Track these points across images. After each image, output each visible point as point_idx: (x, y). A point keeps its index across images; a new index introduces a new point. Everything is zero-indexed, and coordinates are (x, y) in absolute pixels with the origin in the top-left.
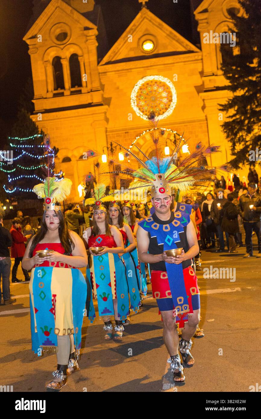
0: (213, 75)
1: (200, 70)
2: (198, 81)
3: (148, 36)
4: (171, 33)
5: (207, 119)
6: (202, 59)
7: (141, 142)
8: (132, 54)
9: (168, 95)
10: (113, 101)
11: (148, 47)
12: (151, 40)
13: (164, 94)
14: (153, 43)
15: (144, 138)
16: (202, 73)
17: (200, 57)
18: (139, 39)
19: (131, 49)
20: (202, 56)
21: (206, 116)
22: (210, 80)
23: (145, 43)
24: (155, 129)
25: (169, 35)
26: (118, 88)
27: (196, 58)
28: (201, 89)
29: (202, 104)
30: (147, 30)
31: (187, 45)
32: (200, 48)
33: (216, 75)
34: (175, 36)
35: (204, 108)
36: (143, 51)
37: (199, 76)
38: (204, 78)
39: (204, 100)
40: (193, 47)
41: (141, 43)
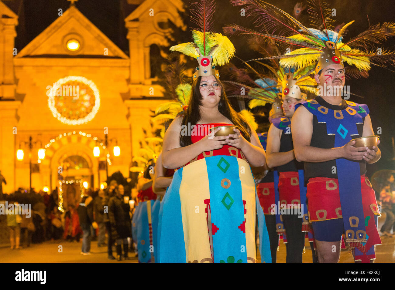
0: (140, 83)
1: (127, 77)
2: (124, 88)
3: (73, 35)
4: (99, 36)
5: (130, 129)
6: (130, 67)
7: (56, 146)
8: (54, 51)
9: (90, 99)
10: (26, 99)
11: (73, 46)
12: (77, 40)
13: (87, 98)
14: (79, 42)
15: (59, 142)
16: (129, 81)
17: (128, 65)
18: (65, 37)
19: (54, 46)
20: (130, 63)
21: (130, 125)
22: (137, 89)
23: (69, 42)
24: (73, 134)
25: (97, 38)
26: (34, 85)
27: (124, 64)
28: (126, 97)
29: (126, 112)
30: (73, 29)
31: (115, 51)
32: (128, 55)
33: (144, 84)
34: (103, 40)
35: (128, 116)
36: (67, 50)
37: (125, 83)
38: (131, 86)
39: (129, 108)
40: (120, 53)
41: (65, 41)
